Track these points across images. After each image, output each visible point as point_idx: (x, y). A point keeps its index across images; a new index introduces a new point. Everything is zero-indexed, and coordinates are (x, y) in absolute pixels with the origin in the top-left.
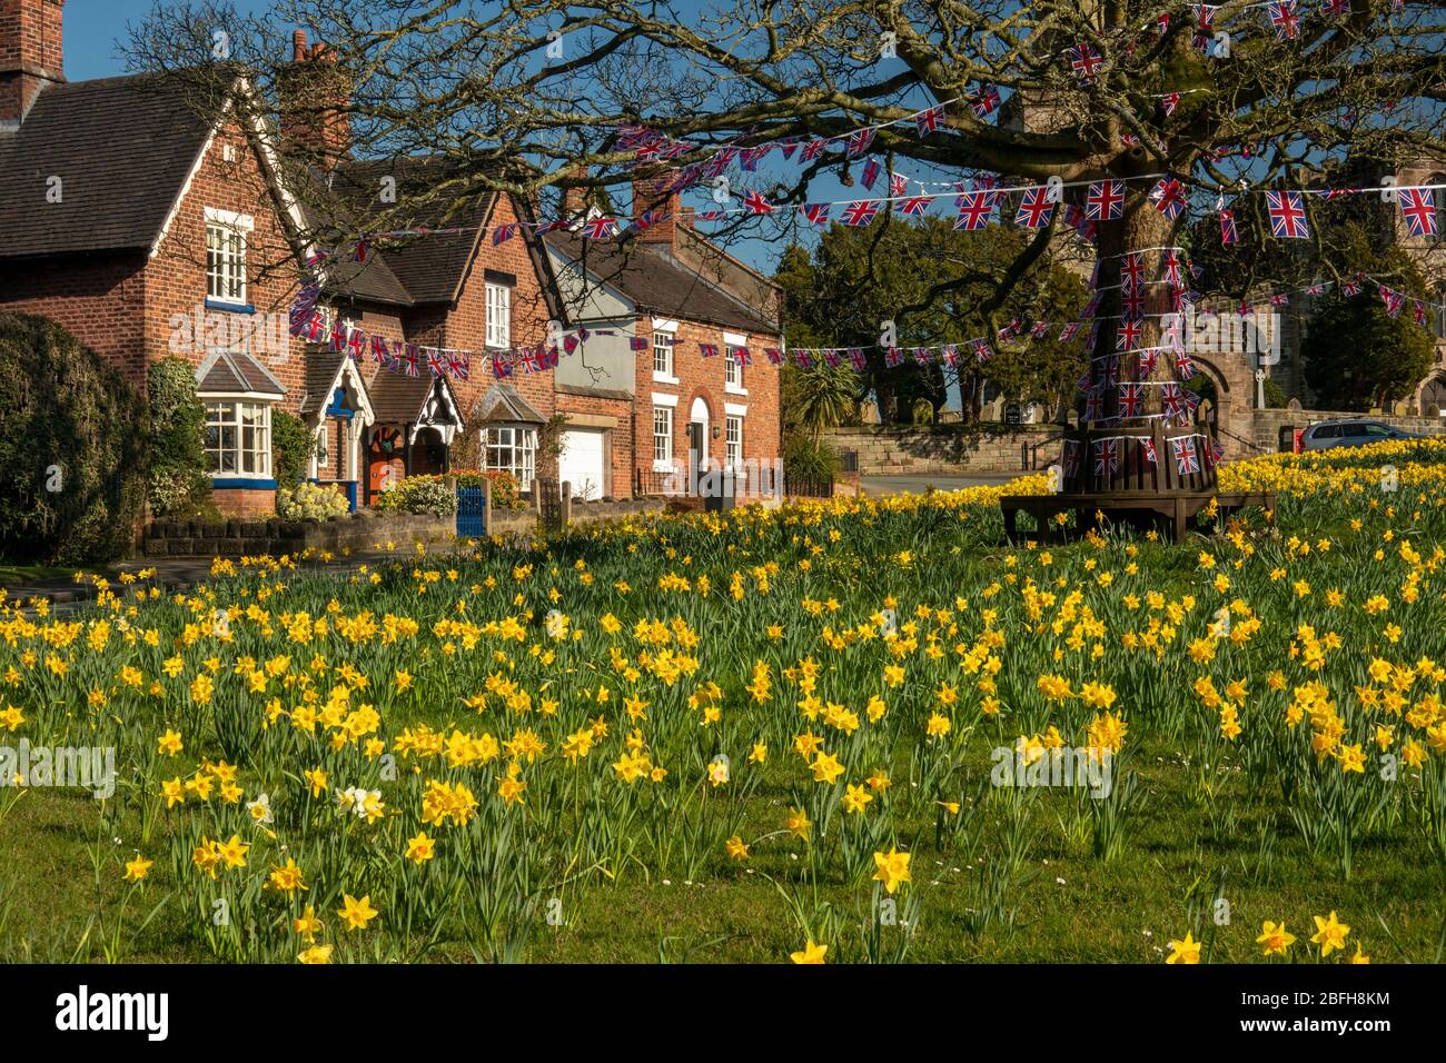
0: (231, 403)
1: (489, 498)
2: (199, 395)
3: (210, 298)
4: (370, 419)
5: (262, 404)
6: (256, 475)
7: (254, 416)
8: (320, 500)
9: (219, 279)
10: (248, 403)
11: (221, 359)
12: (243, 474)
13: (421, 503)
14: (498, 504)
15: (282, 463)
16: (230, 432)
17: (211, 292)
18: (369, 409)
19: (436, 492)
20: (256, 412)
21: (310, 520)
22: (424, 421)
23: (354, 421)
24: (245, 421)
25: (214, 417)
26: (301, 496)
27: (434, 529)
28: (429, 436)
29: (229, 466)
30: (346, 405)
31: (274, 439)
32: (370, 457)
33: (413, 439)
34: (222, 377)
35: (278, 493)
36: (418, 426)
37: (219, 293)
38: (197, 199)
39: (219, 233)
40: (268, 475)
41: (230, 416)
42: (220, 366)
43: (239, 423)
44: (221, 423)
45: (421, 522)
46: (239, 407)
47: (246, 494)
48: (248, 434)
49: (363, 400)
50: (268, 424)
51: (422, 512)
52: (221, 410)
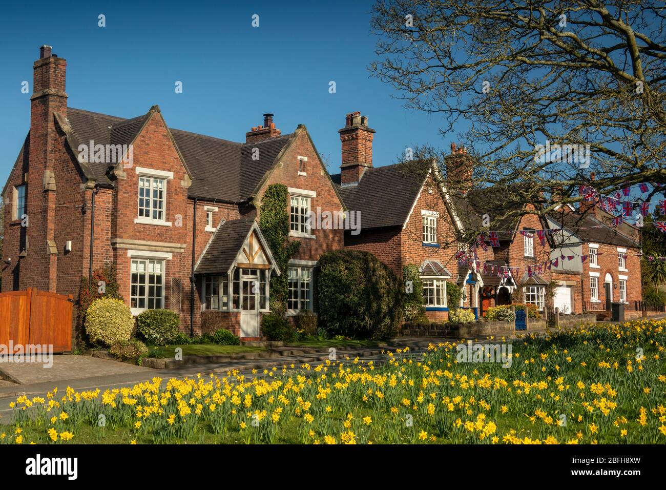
0: (432, 280)
1: (527, 314)
2: (421, 277)
3: (424, 242)
4: (482, 284)
5: (443, 280)
6: (441, 306)
7: (440, 285)
8: (465, 316)
9: (427, 235)
10: (438, 280)
11: (428, 264)
12: (436, 306)
13: (502, 316)
14: (531, 316)
15: (450, 302)
16: (432, 291)
17: (424, 240)
18: (481, 281)
19: (507, 312)
20: (441, 283)
21: (461, 323)
22: (502, 285)
23: (476, 285)
24: (437, 286)
25: (426, 285)
26: (457, 314)
27: (507, 326)
28: (504, 290)
29: (431, 302)
30: (473, 280)
31: (447, 292)
32: (482, 298)
33: (498, 291)
34: (428, 271)
35: (449, 312)
36: (499, 288)
37: (427, 240)
38: (419, 207)
39: (427, 219)
40: (445, 306)
41: (432, 285)
42: (428, 267)
43: (435, 287)
44: (428, 287)
45: (502, 323)
46: (435, 281)
47: (438, 313)
48: (438, 291)
49: (479, 277)
50: (445, 287)
51: (502, 320)
52: (428, 282)
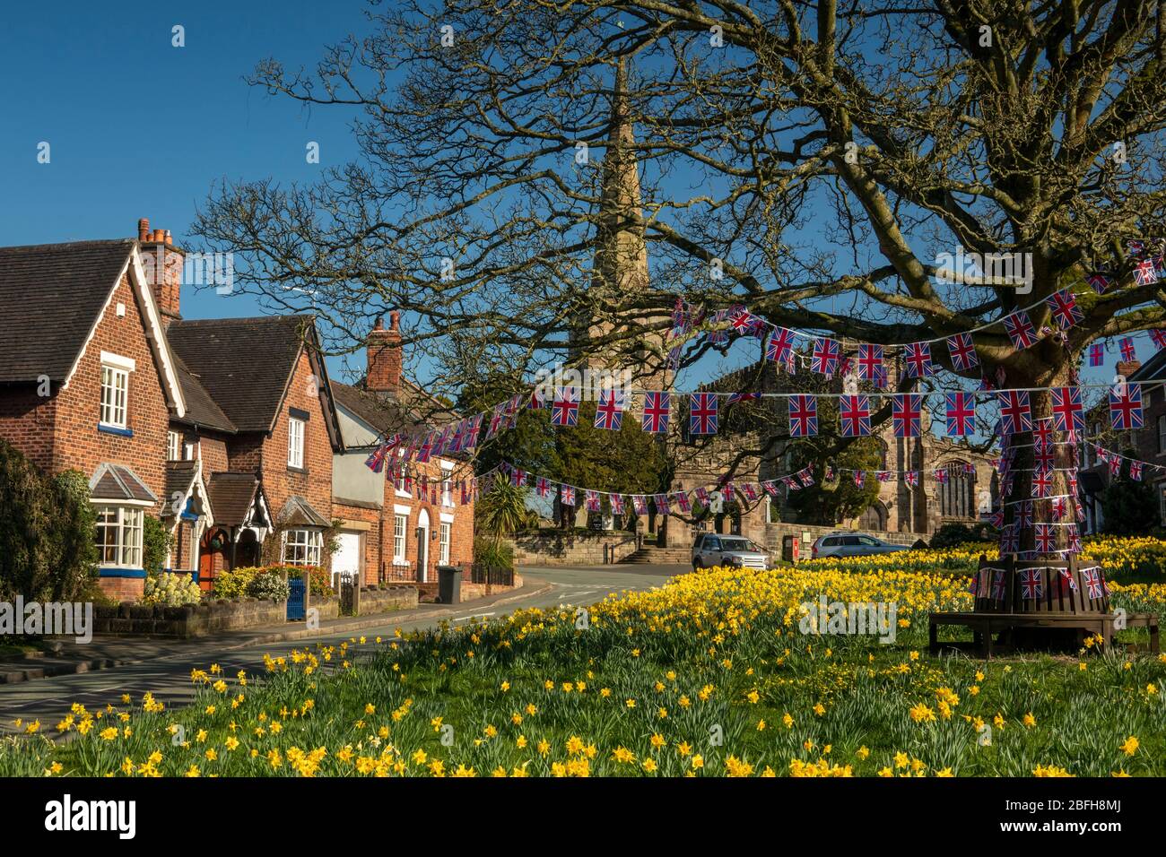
0: (115, 508)
1: (308, 587)
2: (92, 500)
3: (101, 423)
4: (210, 523)
5: (137, 509)
6: (133, 567)
7: (131, 522)
8: (181, 590)
9: (108, 409)
10: (128, 508)
11: (108, 472)
12: (122, 566)
13: (262, 590)
14: (313, 594)
15: (148, 555)
16: (113, 531)
17: (102, 419)
18: (210, 514)
19: (274, 582)
20: (133, 515)
21: (189, 605)
22: (246, 525)
23: (197, 523)
24: (125, 523)
25: (101, 518)
26: (164, 584)
27: (272, 611)
28: (249, 535)
29: (112, 558)
30: (194, 509)
31: (145, 537)
32: (207, 549)
33: (237, 538)
34: (109, 487)
35: (146, 581)
36: (241, 530)
37: (107, 420)
38: (98, 345)
39: (110, 372)
40: (138, 566)
41: (114, 518)
42: (107, 477)
43: (121, 524)
44: (105, 524)
45: (263, 606)
46: (122, 511)
47: (124, 581)
48: (126, 531)
49: (206, 507)
50: (141, 525)
51: (264, 599)
52: (106, 513)
